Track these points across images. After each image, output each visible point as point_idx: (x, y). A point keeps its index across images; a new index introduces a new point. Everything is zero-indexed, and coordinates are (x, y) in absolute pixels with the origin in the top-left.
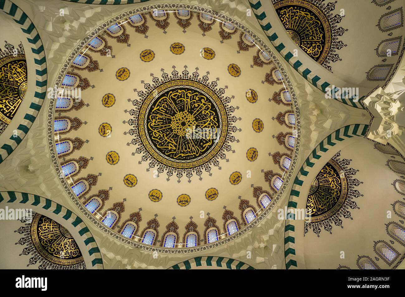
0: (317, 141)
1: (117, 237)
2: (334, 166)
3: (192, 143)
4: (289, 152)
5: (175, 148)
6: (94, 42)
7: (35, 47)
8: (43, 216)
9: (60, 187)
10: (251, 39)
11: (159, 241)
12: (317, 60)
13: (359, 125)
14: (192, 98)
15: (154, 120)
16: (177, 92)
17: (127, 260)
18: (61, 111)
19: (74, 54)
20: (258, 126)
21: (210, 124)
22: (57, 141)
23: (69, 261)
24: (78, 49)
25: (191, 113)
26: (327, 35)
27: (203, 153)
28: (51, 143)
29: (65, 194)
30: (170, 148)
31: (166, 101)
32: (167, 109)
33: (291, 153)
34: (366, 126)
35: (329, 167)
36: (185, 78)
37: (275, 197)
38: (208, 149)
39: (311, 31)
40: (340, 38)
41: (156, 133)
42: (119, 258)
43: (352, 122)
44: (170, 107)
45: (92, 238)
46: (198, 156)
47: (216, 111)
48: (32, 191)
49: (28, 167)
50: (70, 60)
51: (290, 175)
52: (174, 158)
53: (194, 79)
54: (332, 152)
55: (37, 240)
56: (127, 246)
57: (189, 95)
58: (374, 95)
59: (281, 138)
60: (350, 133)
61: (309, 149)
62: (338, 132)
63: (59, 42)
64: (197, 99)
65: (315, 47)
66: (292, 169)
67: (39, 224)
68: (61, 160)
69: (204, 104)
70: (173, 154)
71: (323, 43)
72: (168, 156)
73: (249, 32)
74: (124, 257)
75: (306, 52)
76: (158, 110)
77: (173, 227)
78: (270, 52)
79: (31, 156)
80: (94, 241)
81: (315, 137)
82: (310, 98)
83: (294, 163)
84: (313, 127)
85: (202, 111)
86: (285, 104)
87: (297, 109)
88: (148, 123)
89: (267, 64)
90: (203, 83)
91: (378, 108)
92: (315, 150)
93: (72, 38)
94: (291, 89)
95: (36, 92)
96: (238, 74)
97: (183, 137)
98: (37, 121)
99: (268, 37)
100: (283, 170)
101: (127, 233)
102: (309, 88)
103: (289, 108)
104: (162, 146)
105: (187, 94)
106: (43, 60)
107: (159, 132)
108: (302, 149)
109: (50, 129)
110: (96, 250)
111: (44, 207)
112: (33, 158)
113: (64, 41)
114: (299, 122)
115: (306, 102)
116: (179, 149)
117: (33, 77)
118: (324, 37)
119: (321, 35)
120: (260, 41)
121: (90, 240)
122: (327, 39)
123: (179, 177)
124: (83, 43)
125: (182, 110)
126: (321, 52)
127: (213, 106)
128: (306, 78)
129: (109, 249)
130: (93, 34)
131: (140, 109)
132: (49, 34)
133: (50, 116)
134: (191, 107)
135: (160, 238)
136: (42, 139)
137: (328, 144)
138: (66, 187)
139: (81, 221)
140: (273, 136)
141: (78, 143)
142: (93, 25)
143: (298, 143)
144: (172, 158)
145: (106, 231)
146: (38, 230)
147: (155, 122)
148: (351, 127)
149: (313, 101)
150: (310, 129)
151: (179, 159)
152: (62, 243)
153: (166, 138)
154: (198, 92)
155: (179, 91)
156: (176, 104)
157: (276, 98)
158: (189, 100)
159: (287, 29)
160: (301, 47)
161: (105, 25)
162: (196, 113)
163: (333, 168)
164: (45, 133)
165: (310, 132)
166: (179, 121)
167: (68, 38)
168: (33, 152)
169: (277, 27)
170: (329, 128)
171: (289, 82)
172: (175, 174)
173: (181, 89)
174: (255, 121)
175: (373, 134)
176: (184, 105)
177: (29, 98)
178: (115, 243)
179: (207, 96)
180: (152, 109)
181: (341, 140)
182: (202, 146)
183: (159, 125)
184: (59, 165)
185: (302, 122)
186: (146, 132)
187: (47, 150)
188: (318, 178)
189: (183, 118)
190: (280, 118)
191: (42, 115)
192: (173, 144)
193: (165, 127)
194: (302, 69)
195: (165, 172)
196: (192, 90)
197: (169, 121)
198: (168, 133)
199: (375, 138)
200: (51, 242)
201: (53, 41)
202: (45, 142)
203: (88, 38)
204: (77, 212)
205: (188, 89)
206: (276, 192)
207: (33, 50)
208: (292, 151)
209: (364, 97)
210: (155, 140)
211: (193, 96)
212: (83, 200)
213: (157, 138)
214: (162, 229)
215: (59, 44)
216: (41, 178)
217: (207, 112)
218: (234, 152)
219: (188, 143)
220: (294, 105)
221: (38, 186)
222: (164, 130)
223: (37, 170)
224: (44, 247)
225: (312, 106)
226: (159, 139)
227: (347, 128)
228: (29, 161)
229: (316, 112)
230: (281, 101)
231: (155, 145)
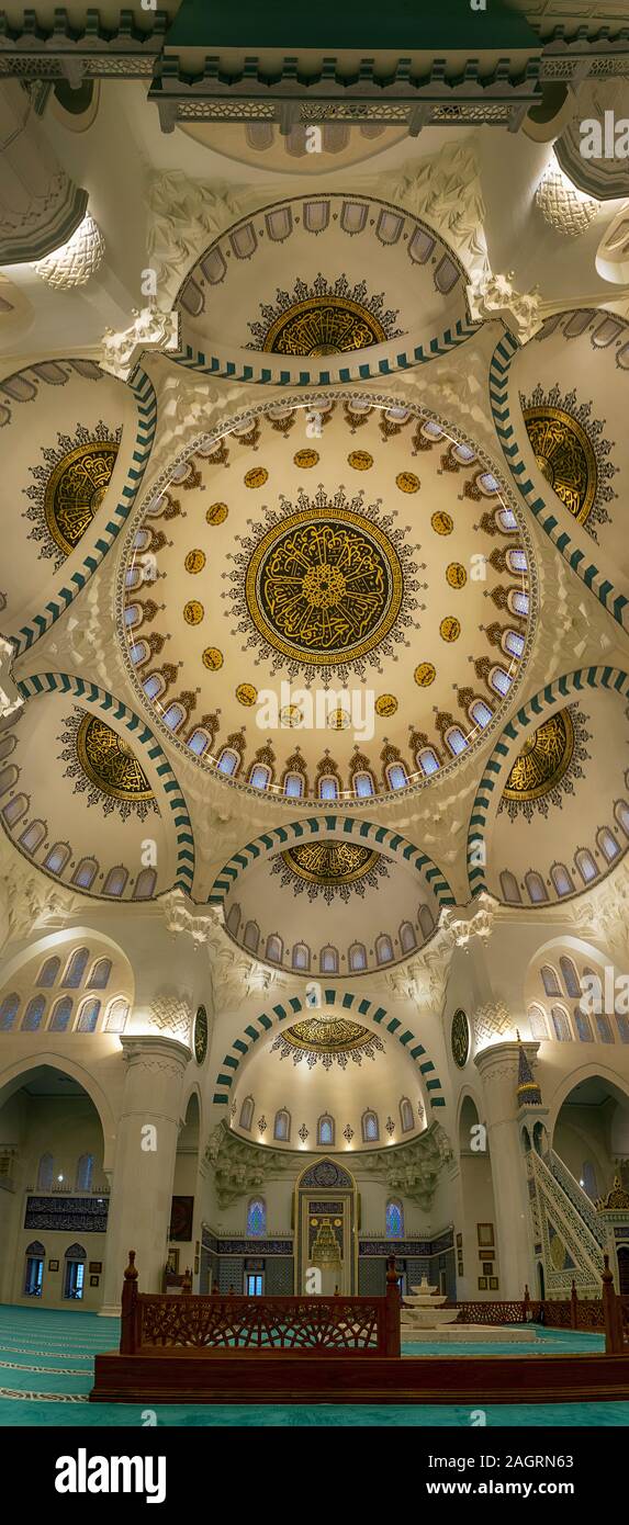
0: (488, 417)
1: (392, 797)
2: (534, 416)
3: (359, 596)
4: (477, 468)
5: (347, 626)
6: (128, 618)
7: (87, 694)
8: (290, 850)
9: (274, 805)
10: (284, 408)
11: (444, 755)
12: (376, 341)
13: (500, 344)
14: (298, 546)
15: (286, 622)
16: (273, 559)
17: (427, 811)
18: (181, 728)
19: (125, 655)
20: (409, 482)
21: (353, 550)
22: (215, 763)
23: (365, 866)
24: (123, 645)
25: (317, 563)
26: (353, 309)
27: (386, 592)
28: (212, 772)
29: (286, 807)
30: (341, 632)
31: (274, 585)
32: (285, 592)
33: (481, 465)
34: (507, 336)
35: (531, 424)
36: (263, 534)
37: (523, 541)
38: (386, 582)
39: (333, 326)
40: (369, 296)
41: (306, 633)
42: (415, 817)
43: (491, 350)
44: (286, 586)
45: (365, 823)
46: (385, 603)
47: (342, 527)
48: (252, 837)
49: (219, 819)
50: (129, 666)
51: (509, 493)
52: (359, 639)
53: (275, 523)
54: (514, 406)
55: (311, 875)
56: (412, 796)
57: (290, 547)
58: (472, 301)
59: (449, 464)
60: (504, 363)
61: (491, 435)
62: (492, 378)
63: (99, 662)
64: (305, 539)
65: (357, 335)
66: (503, 482)
67: (295, 860)
68: (242, 778)
69: (320, 535)
70: (352, 635)
71: (360, 320)
72: (350, 643)
73: (272, 405)
74: (420, 811)
75: (356, 349)
76: (277, 604)
77: (443, 721)
78: (320, 396)
79: (210, 805)
80: (370, 824)
81: (479, 415)
82: (422, 385)
83: (496, 472)
84: (464, 409)
85: (327, 547)
86: (406, 424)
87: (424, 412)
88: (282, 633)
89: (332, 409)
90: (291, 514)
91: (492, 306)
92: (497, 428)
93: (106, 641)
94: (391, 401)
95: (139, 737)
96: (316, 457)
97: (341, 602)
98: (173, 765)
99: (299, 385)
100: (495, 496)
101: (398, 782)
102: (408, 377)
103: (415, 422)
104: (329, 640)
105: (287, 549)
106: (109, 697)
107: (306, 628)
108: (485, 445)
109: (194, 759)
110: (382, 832)
111: (282, 841)
112: (215, 805)
113: (103, 655)
114: (445, 423)
115: (425, 394)
116: (353, 622)
117: (119, 726)
118: (352, 314)
119: (348, 316)
120: (295, 399)
121: (365, 828)
122: (358, 312)
123: (391, 654)
124: (121, 633)
125: (303, 573)
126: (370, 329)
127: (332, 526)
128: (392, 372)
129: (397, 818)
130: (119, 611)
131: (256, 629)
132: (85, 663)
133: (178, 745)
134: (309, 556)
135: (442, 750)
136: (199, 776)
137: (501, 403)
138: (280, 800)
139: (334, 818)
140: (439, 472)
141: (237, 741)
142: (109, 603)
143: (473, 445)
144: (357, 639)
145: (372, 802)
146: (301, 866)
147: (290, 623)
148: (496, 357)
149: (429, 383)
150: (465, 414)
151: (366, 633)
152: (339, 856)
153: (324, 626)
154: (297, 531)
155: (275, 556)
156: (288, 574)
157: (389, 429)
158: (297, 552)
159: (307, 354)
160: (345, 351)
161: (120, 588)
162: (323, 558)
163: (536, 420)
164: (195, 769)
165: (468, 416)
166: (315, 590)
167: (103, 646)
168: (207, 800)
169: (294, 365)
170: (479, 386)
171: (379, 398)
172: (381, 656)
173: (274, 551)
174: (399, 481)
175: (522, 334)
176: (299, 565)
177: (141, 751)
178: (395, 806)
179: (312, 522)
180: (268, 612)
181: (506, 381)
182: (375, 586)
183: (297, 621)
184: (245, 784)
185: (448, 418)
186: (293, 645)
187: (217, 783)
188: (537, 453)
189: (315, 581)
190: (421, 444)
191: (170, 752)
192: (339, 624)
193: (307, 613)
194: (374, 369)
195: (367, 665)
196: (287, 537)
197: (304, 602)
198: (318, 617)
199: (529, 334)
200: (325, 865)
201: (95, 667)
202: (206, 777)
203: (120, 622)
204: (319, 813)
205: (283, 541)
206: (518, 534)
207: (91, 699)
208: (477, 461)
209: (467, 315)
210: (314, 643)
211: (296, 541)
212: (311, 795)
213: (312, 638)
214: (434, 737)
215: (102, 664)
216: (244, 816)
217: (333, 540)
218: (418, 547)
219: (355, 601)
220: (417, 414)
221: (251, 826)
222: (310, 619)
223: (231, 812)
224: (325, 876)
225: (434, 389)
226: (317, 636)
227: (494, 362)
228: (213, 811)
229: (447, 391)
230: (397, 425)
231: (322, 648)
